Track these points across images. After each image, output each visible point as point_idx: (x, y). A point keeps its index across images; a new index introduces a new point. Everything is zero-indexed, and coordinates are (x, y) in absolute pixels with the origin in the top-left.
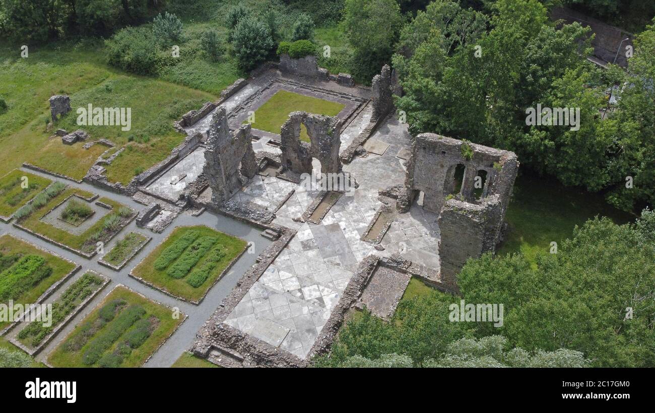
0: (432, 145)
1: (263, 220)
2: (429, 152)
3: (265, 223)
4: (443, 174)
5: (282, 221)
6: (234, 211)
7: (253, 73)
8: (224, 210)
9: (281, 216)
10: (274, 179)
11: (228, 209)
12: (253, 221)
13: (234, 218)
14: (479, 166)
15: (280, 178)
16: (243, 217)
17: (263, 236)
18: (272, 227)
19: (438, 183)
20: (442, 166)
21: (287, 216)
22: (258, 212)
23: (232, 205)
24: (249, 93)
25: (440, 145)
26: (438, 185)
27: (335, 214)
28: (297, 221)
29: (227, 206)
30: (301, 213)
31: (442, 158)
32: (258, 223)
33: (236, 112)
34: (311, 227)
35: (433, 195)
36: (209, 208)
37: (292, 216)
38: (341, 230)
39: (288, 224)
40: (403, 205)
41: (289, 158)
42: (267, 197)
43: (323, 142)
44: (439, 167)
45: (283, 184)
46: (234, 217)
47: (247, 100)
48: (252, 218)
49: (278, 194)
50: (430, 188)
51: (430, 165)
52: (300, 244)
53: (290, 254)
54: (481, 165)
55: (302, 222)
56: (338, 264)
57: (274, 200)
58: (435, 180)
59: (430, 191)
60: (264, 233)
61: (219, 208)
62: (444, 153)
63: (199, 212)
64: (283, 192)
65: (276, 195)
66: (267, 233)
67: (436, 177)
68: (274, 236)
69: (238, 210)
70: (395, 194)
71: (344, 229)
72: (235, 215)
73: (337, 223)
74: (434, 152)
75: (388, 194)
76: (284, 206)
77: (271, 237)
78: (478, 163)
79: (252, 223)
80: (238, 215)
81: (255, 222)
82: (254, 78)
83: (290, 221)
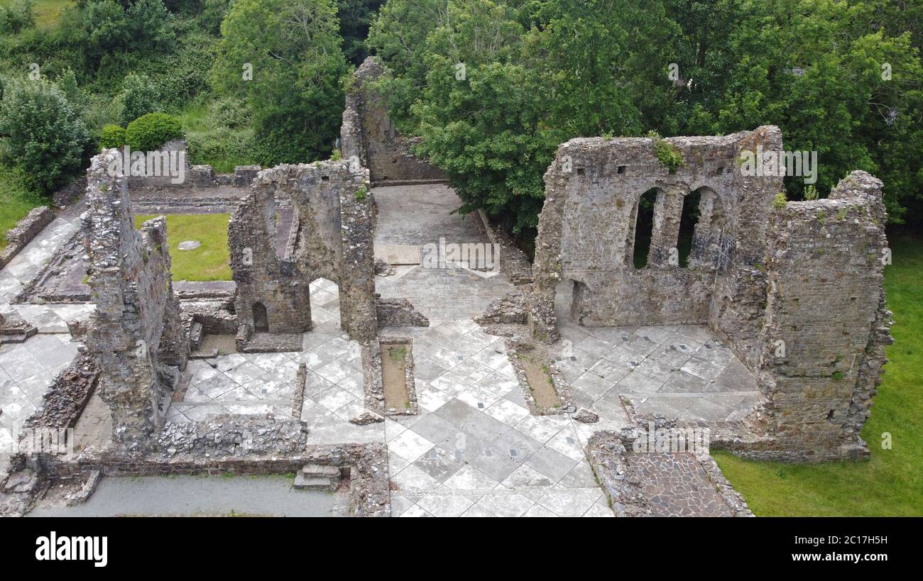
0: (597, 159)
1: (280, 446)
2: (591, 177)
3: (294, 451)
4: (622, 224)
5: (328, 433)
6: (190, 450)
7: (58, 197)
8: (158, 458)
9: (319, 425)
10: (238, 359)
11: (172, 450)
12: (256, 458)
13: (195, 471)
14: (695, 179)
15: (253, 351)
16: (224, 459)
17: (300, 488)
18: (316, 455)
19: (613, 248)
20: (620, 204)
21: (332, 421)
22: (261, 431)
23: (179, 435)
24: (68, 229)
25: (613, 154)
26: (612, 253)
27: (432, 384)
28: (364, 422)
29: (166, 443)
30: (358, 404)
31: (619, 185)
32: (274, 459)
33: (59, 265)
34: (409, 425)
35: (602, 283)
36: (111, 469)
37: (345, 417)
38: (475, 409)
39: (350, 436)
40: (550, 324)
41: (257, 299)
42: (251, 397)
43: (352, 220)
44: (614, 208)
45: (268, 361)
46: (197, 467)
47: (70, 242)
48: (251, 452)
49: (272, 384)
50: (594, 268)
51: (595, 209)
52: (418, 471)
53: (418, 500)
54: (699, 176)
55: (379, 421)
56: (544, 483)
57: (274, 397)
58: (606, 243)
59: (597, 274)
60: (299, 480)
61: (144, 455)
62: (621, 170)
63: (86, 488)
64: (281, 376)
65: (270, 387)
66: (306, 475)
67: (608, 235)
68: (332, 478)
69: (202, 444)
70: (512, 313)
71: (481, 405)
72: (197, 462)
73: (454, 399)
74: (601, 175)
75: (497, 319)
76: (308, 403)
77: (326, 482)
78: (694, 172)
79: (254, 465)
80: (210, 457)
81: (265, 458)
82: (63, 207)
83: (349, 430)
